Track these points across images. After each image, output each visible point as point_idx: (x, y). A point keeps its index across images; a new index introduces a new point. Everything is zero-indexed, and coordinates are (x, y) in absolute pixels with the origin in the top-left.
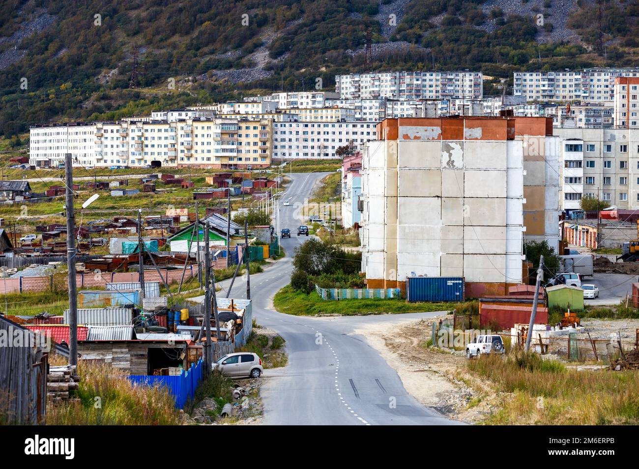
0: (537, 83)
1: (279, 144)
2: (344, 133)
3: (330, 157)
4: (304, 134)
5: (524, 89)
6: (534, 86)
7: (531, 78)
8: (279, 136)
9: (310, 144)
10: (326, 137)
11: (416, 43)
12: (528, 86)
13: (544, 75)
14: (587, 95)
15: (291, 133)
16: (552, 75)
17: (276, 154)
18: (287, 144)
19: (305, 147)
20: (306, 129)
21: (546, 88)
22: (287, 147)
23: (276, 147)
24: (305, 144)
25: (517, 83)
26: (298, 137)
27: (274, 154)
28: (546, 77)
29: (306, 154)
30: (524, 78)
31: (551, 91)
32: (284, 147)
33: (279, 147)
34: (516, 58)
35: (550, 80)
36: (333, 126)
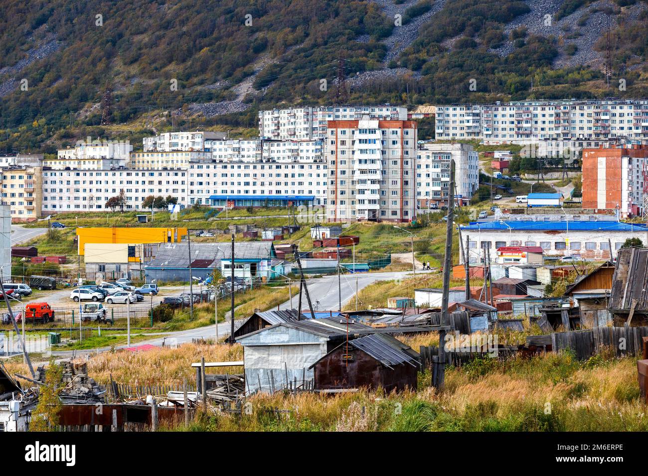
0: (462, 118)
1: (49, 195)
2: (118, 182)
3: (103, 209)
4: (75, 184)
5: (447, 125)
6: (458, 122)
7: (454, 112)
8: (49, 186)
9: (81, 194)
10: (99, 186)
11: (414, 70)
12: (451, 122)
13: (468, 109)
14: (490, 132)
15: (62, 182)
16: (478, 109)
17: (46, 206)
18: (57, 195)
19: (76, 198)
20: (78, 178)
21: (470, 124)
22: (58, 198)
23: (46, 199)
24: (77, 194)
25: (438, 118)
26: (69, 186)
27: (43, 206)
28: (471, 111)
29: (78, 206)
30: (447, 112)
31: (476, 127)
32: (54, 198)
33: (49, 198)
34: (513, 86)
35: (474, 115)
36: (106, 174)
